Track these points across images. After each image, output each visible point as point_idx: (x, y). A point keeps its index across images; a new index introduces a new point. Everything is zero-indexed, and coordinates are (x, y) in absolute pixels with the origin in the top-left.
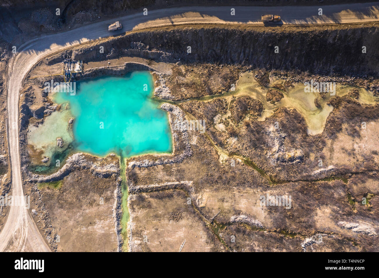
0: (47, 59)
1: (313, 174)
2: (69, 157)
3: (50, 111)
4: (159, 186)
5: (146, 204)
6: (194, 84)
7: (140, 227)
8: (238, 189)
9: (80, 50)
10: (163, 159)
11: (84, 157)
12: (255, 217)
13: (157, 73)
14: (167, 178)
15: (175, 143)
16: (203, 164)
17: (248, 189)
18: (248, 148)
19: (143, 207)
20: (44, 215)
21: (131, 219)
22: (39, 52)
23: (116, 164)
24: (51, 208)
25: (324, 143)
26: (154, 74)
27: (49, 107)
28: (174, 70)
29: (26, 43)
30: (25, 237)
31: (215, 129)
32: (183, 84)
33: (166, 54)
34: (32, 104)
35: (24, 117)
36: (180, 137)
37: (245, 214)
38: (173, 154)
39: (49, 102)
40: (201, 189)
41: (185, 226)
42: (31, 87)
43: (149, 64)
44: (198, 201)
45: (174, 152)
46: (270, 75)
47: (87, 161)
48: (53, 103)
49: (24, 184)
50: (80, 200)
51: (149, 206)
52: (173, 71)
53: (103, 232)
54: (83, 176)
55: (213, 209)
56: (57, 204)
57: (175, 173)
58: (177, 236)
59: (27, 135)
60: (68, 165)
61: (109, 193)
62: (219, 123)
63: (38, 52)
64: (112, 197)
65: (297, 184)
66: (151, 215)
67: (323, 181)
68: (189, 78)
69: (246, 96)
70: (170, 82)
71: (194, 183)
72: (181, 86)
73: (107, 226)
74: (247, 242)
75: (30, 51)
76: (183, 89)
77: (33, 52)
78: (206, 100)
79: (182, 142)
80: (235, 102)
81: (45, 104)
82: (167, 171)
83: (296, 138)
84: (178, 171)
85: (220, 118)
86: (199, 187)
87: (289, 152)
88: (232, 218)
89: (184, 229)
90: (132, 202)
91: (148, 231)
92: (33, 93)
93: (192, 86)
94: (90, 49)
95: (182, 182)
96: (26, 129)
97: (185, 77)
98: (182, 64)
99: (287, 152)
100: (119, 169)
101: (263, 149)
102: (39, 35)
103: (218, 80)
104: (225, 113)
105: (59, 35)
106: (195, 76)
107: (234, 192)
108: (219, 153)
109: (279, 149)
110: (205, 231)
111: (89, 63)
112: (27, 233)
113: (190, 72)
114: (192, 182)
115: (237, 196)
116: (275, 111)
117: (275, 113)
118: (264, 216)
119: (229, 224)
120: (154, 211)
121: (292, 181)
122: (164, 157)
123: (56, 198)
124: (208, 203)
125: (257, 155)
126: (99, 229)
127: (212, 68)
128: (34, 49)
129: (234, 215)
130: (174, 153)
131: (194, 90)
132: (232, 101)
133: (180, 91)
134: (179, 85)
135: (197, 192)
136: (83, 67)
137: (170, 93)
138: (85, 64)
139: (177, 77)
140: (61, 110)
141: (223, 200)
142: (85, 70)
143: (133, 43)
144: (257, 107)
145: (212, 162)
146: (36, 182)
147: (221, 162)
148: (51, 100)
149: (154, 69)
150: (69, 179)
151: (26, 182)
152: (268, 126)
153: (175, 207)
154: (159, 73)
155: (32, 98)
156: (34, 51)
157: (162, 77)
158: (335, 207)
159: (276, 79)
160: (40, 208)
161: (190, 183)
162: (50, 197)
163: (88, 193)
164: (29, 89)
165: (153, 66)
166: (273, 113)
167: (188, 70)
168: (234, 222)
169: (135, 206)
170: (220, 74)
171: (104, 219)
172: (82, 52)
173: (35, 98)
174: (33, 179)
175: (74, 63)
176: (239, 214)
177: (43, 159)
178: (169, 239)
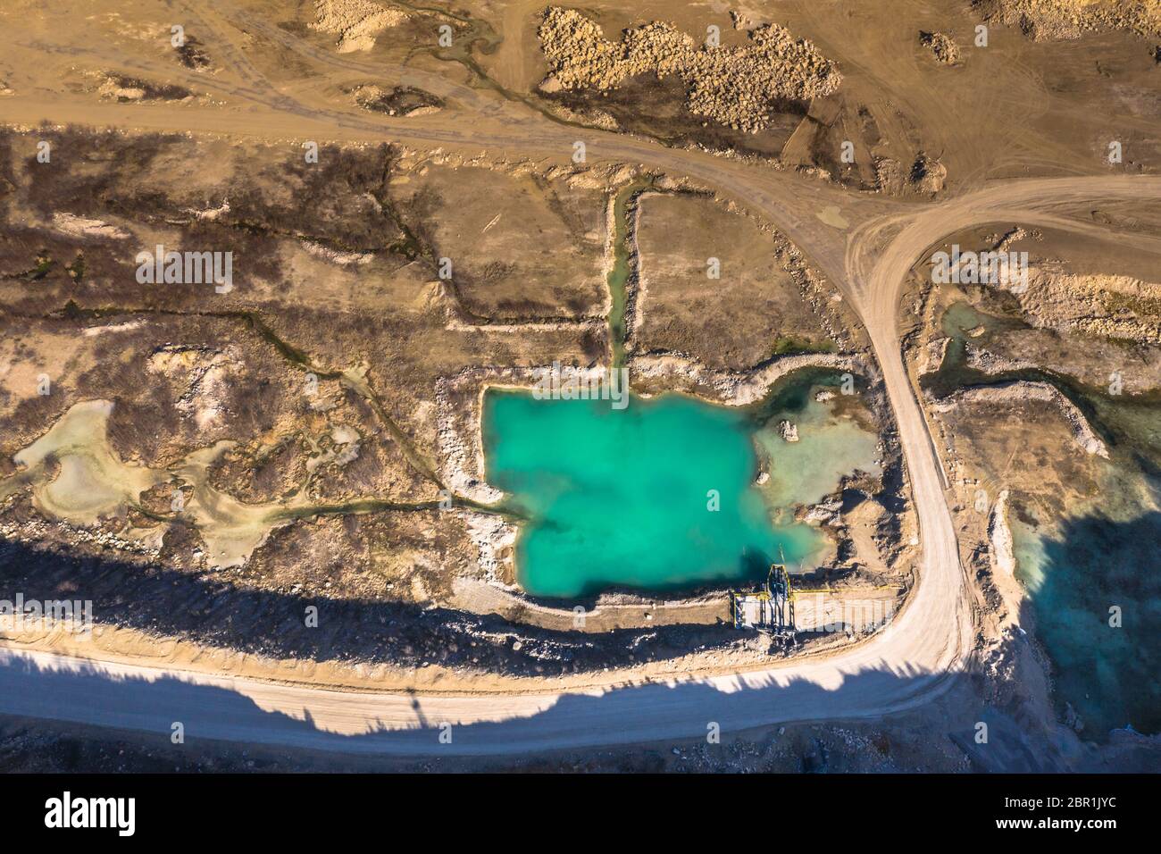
0: (849, 636)
1: (145, 322)
2: (761, 398)
3: (826, 507)
4: (530, 325)
5: (568, 297)
6: (392, 546)
7: (584, 259)
8: (339, 309)
9: (742, 648)
10: (513, 379)
11: (723, 396)
12: (316, 257)
13: (501, 585)
14: (509, 341)
15: (475, 410)
16: (412, 360)
17: (314, 307)
18: (287, 385)
19: (573, 292)
20: (811, 289)
21: (605, 273)
22: (878, 667)
23: (638, 375)
24: (797, 305)
25: (83, 380)
26: (510, 584)
27: (829, 514)
28: (445, 591)
29: (928, 698)
30: (850, 257)
31: (361, 433)
32: (425, 546)
33: (463, 627)
34: (880, 520)
35: (897, 490)
36: (459, 421)
37: (335, 264)
38: (486, 387)
39: (832, 527)
40: (429, 314)
41: (481, 254)
42: (889, 565)
43: (523, 608)
44: (439, 292)
45: (483, 392)
46: (157, 552)
47: (712, 386)
48: (821, 526)
49: (869, 347)
50: (728, 314)
51: (558, 292)
52: (449, 588)
53: (670, 256)
54: (722, 357)
55: (409, 278)
56: (782, 309)
57: (487, 347)
58: (501, 239)
59: (884, 454)
60: (761, 380)
61: (656, 321)
62: (346, 444)
63: (882, 668)
64: (649, 314)
65: (192, 309)
66: (555, 277)
67: (125, 308)
68: (404, 562)
69: (249, 503)
70: (464, 556)
71: (445, 325)
72: (432, 543)
73: (661, 265)
74: (346, 221)
75: (908, 674)
76: (429, 534)
77: (899, 669)
78: (369, 503)
79: (456, 409)
80: (286, 490)
81: (843, 520)
82: (508, 353)
83: (152, 397)
84: (477, 351)
85: (340, 455)
86: (435, 319)
87: (184, 366)
88: (367, 259)
89: (484, 249)
90: (600, 302)
91: (566, 251)
92: (880, 550)
93: (402, 539)
94: (707, 648)
95: (472, 329)
96: (888, 467)
97: (416, 566)
98: (416, 605)
99: (187, 369)
100: (630, 365)
101: (247, 378)
102: (889, 721)
103: (317, 551)
104: (321, 466)
105: (818, 714)
106: (386, 566)
107: (349, 302)
108: (366, 380)
109: (206, 371)
110: (436, 244)
111: (715, 621)
112: (847, 263)
113: (398, 579)
114: (450, 327)
115: (346, 294)
116: (182, 461)
117: (181, 457)
118: (293, 259)
119: (376, 251)
120: (547, 283)
121: (201, 314)
122: (511, 382)
123: (787, 321)
124: (417, 287)
125: (268, 368)
126: (679, 262)
127: (328, 585)
128: (895, 676)
129: (363, 265)
130: (482, 387)
131: (398, 529)
132: (293, 492)
133: (438, 531)
134: (439, 545)
135: (441, 310)
136: (732, 611)
137: (470, 528)
138: (726, 618)
139: (442, 568)
140: (794, 507)
141: (381, 291)
142: (725, 601)
143: (562, 658)
144: (227, 472)
145: (387, 363)
146: (842, 354)
147: (365, 362)
148: (826, 534)
149: (508, 596)
150: (757, 356)
151: (866, 352)
152: (214, 425)
153: (498, 287)
154: (496, 584)
155: (880, 537)
156: (897, 672)
157: (487, 572)
158: (122, 262)
159: (142, 540)
160: (823, 302)
161: (454, 325)
162: (801, 324)
163: (706, 325)
164: (895, 556)
165: (510, 606)
166: (187, 458)
167: (402, 586)
168: (366, 252)
169: (594, 294)
170: (309, 567)
171: (669, 277)
172: (732, 644)
173: (873, 537)
174: (850, 360)
175: (761, 625)
176: (349, 265)
177: (832, 399)
178: (519, 236)
